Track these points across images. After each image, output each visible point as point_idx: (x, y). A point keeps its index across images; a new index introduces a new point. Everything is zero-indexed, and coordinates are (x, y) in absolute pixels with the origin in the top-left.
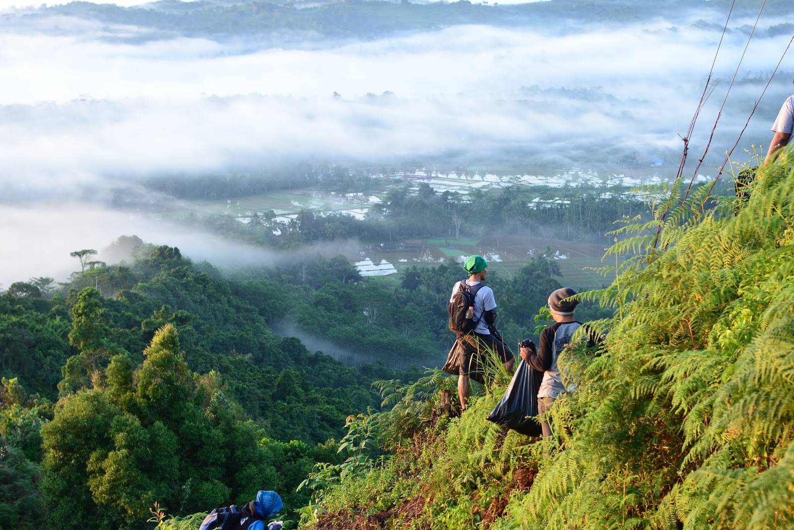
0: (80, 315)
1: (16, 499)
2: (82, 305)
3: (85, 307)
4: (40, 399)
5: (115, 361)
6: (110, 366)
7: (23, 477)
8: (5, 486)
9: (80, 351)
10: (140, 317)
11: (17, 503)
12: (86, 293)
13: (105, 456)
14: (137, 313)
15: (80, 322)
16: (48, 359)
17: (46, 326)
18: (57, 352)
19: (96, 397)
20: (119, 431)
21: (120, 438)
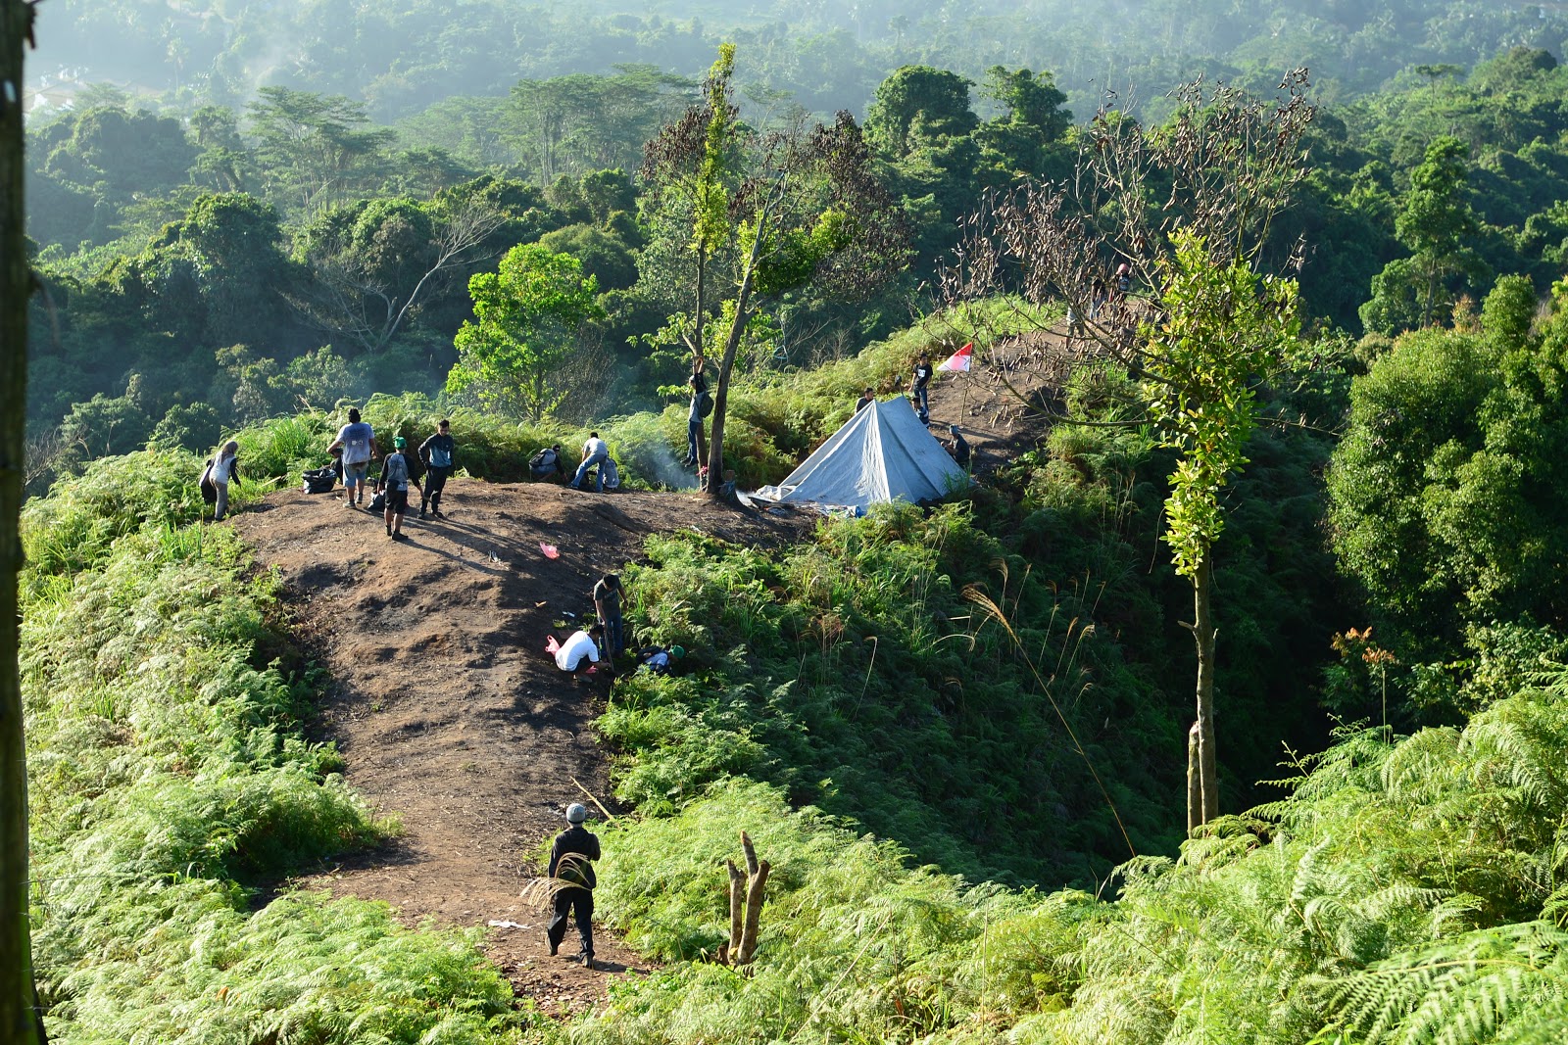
0: (1424, 187)
1: (1280, 497)
2: (1432, 167)
3: (1436, 174)
4: (1332, 329)
5: (1506, 286)
6: (1493, 294)
7: (1297, 461)
8: (1265, 470)
9: (1413, 253)
10: (1523, 206)
11: (1282, 504)
12: (1442, 147)
13: (1466, 457)
14: (1519, 199)
15: (1422, 199)
16: (1340, 257)
17: (1347, 197)
18: (1359, 247)
19: (1464, 350)
20: (1496, 416)
21: (1497, 433)
